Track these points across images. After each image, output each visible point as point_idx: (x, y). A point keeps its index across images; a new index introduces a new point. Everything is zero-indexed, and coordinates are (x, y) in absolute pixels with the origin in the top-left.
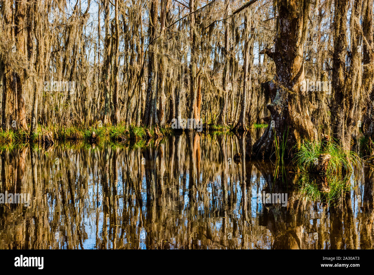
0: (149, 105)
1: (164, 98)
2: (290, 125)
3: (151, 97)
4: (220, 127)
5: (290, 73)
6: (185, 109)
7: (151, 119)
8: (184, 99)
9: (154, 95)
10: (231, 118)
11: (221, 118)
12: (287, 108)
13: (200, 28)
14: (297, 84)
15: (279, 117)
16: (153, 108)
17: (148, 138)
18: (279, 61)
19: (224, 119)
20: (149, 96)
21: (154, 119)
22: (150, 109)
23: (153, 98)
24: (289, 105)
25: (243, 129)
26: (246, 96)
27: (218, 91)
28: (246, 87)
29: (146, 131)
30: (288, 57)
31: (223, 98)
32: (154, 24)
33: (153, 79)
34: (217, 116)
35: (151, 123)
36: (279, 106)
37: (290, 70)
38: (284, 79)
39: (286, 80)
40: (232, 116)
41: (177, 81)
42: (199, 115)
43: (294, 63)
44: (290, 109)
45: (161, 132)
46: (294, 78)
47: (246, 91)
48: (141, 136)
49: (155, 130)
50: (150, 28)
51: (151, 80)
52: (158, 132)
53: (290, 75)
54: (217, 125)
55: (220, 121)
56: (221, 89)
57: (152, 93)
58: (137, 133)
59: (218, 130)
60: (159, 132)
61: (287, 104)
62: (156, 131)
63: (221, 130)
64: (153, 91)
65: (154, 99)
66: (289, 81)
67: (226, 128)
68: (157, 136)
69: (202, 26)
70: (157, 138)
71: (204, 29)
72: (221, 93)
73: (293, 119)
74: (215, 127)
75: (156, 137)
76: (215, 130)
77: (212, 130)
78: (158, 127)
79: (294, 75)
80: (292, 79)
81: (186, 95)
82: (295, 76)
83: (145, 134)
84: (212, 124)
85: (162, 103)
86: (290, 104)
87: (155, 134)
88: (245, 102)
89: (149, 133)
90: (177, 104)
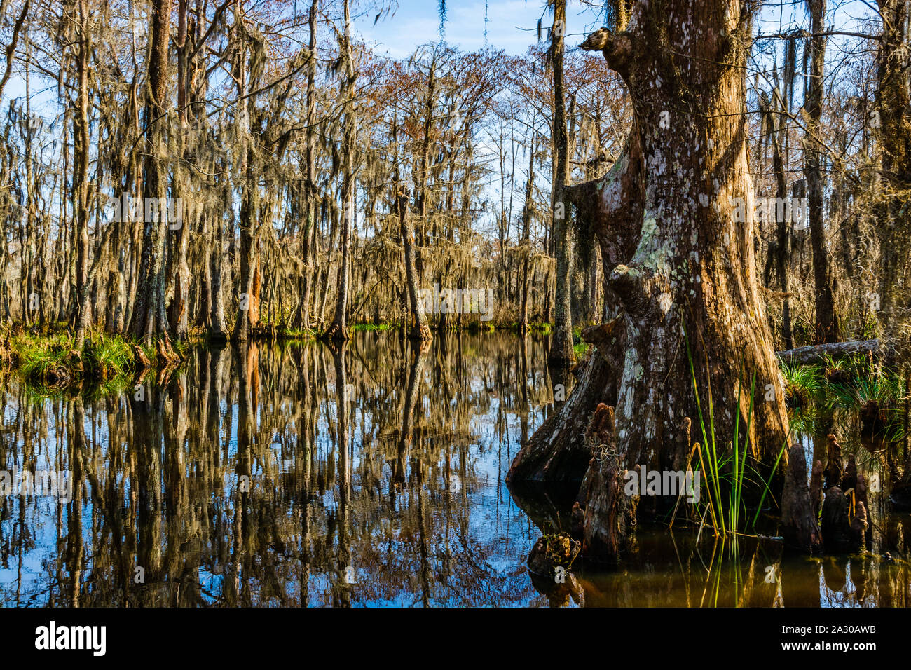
0: (145, 288)
1: (186, 275)
2: (714, 360)
3: (152, 270)
4: (298, 332)
5: (702, 137)
6: (231, 298)
7: (151, 321)
8: (229, 282)
9: (158, 266)
10: (313, 315)
11: (300, 315)
12: (698, 287)
13: (261, 141)
14: (730, 187)
15: (662, 325)
16: (155, 295)
17: (139, 367)
18: (655, 90)
19: (306, 316)
20: (147, 268)
21: (158, 320)
22: (148, 297)
23: (156, 272)
24: (704, 273)
25: (342, 335)
26: (347, 276)
27: (296, 266)
28: (347, 258)
29: (135, 350)
30: (693, 71)
31: (305, 279)
32: (157, 101)
33: (156, 229)
34: (292, 311)
35: (150, 330)
36: (662, 280)
37: (705, 126)
38: (677, 166)
39: (687, 167)
40: (315, 310)
41: (215, 241)
42: (257, 309)
43: (718, 96)
44: (707, 289)
45: (176, 350)
46: (720, 163)
47: (347, 266)
48: (116, 366)
49: (159, 347)
50: (149, 109)
51: (151, 230)
52: (168, 352)
53: (705, 147)
54: (293, 329)
55: (298, 321)
56: (300, 262)
57: (154, 261)
58: (105, 360)
59: (294, 337)
60: (171, 350)
61: (697, 270)
62: (163, 349)
63: (301, 338)
64: (155, 255)
65: (159, 274)
66: (698, 172)
67: (310, 335)
68: (165, 360)
69: (264, 137)
70: (166, 365)
71: (269, 144)
72: (300, 269)
73: (725, 337)
74: (289, 333)
75: (161, 362)
76: (289, 338)
77: (282, 338)
78: (168, 338)
79: (718, 148)
80: (713, 163)
81: (233, 275)
82: (722, 153)
83: (133, 357)
84: (282, 326)
85: (181, 285)
86: (709, 272)
87: (160, 356)
88: (346, 286)
89: (142, 354)
90: (215, 289)
